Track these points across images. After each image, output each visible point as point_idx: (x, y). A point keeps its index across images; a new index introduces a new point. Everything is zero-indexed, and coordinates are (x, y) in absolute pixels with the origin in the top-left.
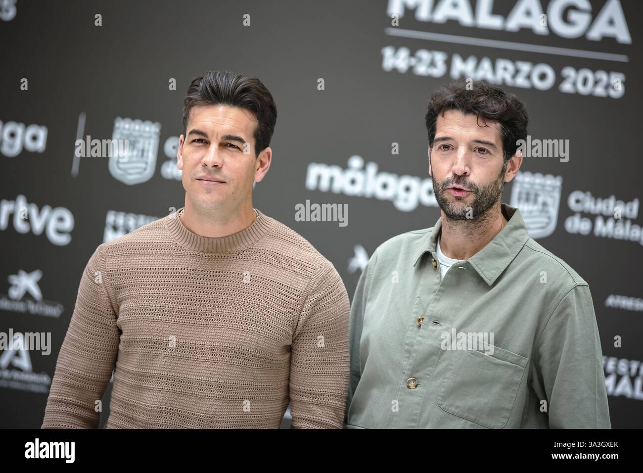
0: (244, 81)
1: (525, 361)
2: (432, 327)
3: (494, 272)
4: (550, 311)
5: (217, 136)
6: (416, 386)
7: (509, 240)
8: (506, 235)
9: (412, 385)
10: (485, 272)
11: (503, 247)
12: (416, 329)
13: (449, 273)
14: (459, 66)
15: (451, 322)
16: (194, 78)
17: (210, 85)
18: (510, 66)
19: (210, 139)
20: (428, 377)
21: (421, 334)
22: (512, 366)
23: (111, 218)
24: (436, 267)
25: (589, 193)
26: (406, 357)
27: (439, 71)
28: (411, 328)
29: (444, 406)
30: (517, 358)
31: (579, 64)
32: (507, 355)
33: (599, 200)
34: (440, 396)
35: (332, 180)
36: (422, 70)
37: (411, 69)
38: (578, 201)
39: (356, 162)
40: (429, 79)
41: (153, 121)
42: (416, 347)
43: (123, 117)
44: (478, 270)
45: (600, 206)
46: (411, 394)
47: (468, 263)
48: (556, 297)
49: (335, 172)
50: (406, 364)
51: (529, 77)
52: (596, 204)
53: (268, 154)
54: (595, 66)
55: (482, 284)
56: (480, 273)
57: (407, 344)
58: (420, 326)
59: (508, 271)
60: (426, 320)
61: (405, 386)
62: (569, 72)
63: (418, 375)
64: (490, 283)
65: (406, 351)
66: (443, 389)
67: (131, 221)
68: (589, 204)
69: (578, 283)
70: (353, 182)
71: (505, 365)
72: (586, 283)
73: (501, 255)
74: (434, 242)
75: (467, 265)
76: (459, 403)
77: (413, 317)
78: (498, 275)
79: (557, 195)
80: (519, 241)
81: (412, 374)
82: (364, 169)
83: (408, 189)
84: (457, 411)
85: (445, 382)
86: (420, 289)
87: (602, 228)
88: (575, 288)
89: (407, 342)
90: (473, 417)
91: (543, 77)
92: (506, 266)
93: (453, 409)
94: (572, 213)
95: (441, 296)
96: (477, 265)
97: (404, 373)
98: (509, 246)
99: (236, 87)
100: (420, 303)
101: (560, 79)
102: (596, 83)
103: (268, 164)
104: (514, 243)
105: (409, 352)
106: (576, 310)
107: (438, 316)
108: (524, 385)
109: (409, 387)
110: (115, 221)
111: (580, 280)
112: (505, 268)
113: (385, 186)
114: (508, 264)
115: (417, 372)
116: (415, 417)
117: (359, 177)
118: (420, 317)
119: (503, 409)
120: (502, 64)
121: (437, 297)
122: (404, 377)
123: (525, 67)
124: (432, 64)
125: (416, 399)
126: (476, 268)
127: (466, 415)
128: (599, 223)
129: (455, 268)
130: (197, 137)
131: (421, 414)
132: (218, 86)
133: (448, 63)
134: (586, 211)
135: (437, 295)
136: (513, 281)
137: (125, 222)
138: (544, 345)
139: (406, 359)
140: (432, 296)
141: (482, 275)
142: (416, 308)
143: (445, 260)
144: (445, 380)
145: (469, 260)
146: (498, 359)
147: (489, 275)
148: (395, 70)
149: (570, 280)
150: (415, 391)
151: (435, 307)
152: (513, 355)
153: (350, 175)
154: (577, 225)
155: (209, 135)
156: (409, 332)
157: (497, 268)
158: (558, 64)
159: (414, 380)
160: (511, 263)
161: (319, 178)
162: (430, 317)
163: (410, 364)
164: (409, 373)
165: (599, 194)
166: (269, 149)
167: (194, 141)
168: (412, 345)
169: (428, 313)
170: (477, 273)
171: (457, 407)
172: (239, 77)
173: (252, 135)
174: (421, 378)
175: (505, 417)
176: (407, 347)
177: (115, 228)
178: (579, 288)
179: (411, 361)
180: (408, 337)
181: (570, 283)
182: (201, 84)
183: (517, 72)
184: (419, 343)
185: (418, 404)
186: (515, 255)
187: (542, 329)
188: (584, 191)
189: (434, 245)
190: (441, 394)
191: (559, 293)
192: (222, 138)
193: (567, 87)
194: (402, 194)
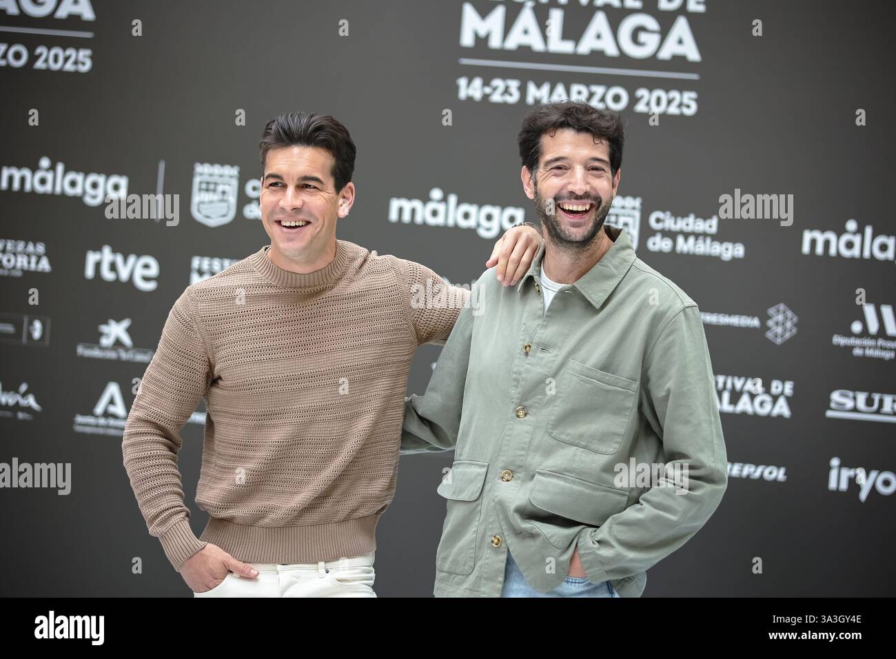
0: (317, 120)
1: (636, 386)
2: (540, 354)
3: (602, 294)
4: (658, 334)
5: (293, 178)
6: (526, 415)
7: (616, 261)
8: (613, 256)
9: (521, 413)
10: (592, 296)
11: (609, 268)
12: (523, 356)
13: (556, 298)
14: (533, 92)
15: (560, 348)
16: (268, 122)
17: (282, 128)
18: (583, 89)
19: (286, 181)
20: (537, 405)
21: (529, 362)
22: (620, 391)
23: (196, 262)
24: (539, 291)
25: (668, 213)
26: (514, 386)
27: (514, 98)
28: (518, 356)
29: (555, 434)
30: (626, 383)
31: (651, 85)
32: (617, 381)
33: (679, 218)
34: (551, 425)
35: (413, 211)
36: (496, 98)
37: (486, 97)
38: (658, 220)
39: (436, 194)
40: (505, 105)
41: (232, 165)
42: (524, 375)
43: (202, 162)
44: (585, 294)
45: (681, 224)
46: (521, 423)
47: (574, 286)
48: (664, 319)
49: (417, 204)
50: (515, 393)
51: (603, 100)
52: (675, 223)
53: (350, 188)
54: (667, 85)
56: (587, 296)
57: (515, 373)
58: (527, 354)
60: (533, 347)
61: (514, 415)
62: (642, 92)
63: (527, 403)
64: (598, 306)
65: (514, 379)
66: (553, 418)
67: (216, 264)
68: (670, 223)
69: (686, 305)
70: (435, 213)
71: (616, 391)
72: (695, 304)
73: (609, 277)
74: (538, 266)
75: (574, 289)
76: (571, 431)
77: (520, 345)
78: (606, 297)
79: (637, 214)
80: (625, 261)
81: (521, 402)
82: (445, 200)
83: (489, 217)
84: (568, 438)
85: (555, 410)
86: (525, 315)
87: (683, 246)
88: (684, 310)
89: (515, 370)
90: (584, 443)
91: (617, 99)
92: (614, 288)
93: (563, 437)
94: (653, 233)
95: (548, 322)
96: (583, 289)
97: (513, 402)
98: (616, 267)
99: (308, 126)
100: (526, 330)
101: (634, 100)
102: (670, 102)
103: (352, 199)
104: (621, 263)
105: (517, 380)
106: (685, 333)
107: (546, 343)
108: (635, 410)
109: (518, 416)
110: (200, 265)
111: (689, 301)
112: (612, 290)
113: (466, 216)
114: (615, 285)
115: (526, 400)
116: (524, 446)
117: (441, 208)
118: (526, 344)
119: (615, 434)
120: (575, 88)
121: (545, 323)
122: (513, 406)
123: (599, 90)
124: (507, 91)
125: (527, 428)
126: (582, 292)
127: (577, 441)
128: (680, 240)
129: (562, 292)
130: (272, 181)
131: (530, 442)
132: (289, 128)
133: (523, 90)
134: (667, 229)
135: (544, 321)
136: (622, 303)
137: (210, 265)
138: (652, 368)
139: (515, 388)
140: (539, 322)
141: (589, 299)
142: (522, 335)
143: (551, 285)
144: (555, 408)
145: (575, 284)
146: (609, 385)
147: (597, 298)
148: (470, 99)
149: (679, 302)
150: (524, 420)
151: (542, 334)
152: (624, 380)
153: (431, 206)
154: (659, 244)
155: (285, 177)
156: (516, 360)
157: (605, 290)
158: (631, 85)
159: (523, 409)
160: (619, 283)
161: (401, 210)
162: (538, 345)
163: (519, 393)
164: (518, 401)
165: (679, 213)
166: (351, 184)
167: (271, 185)
168: (520, 373)
169: (536, 340)
170: (584, 296)
171: (568, 435)
172: (312, 116)
173: (329, 174)
174: (531, 407)
175: (617, 442)
176: (514, 376)
177: (201, 273)
178: (687, 310)
179: (519, 390)
180: (516, 365)
181: (679, 306)
182: (274, 127)
183: (591, 95)
184: (528, 371)
185: (527, 432)
186: (622, 276)
187: (649, 351)
188: (664, 211)
189: (538, 268)
190: (551, 422)
191: (667, 315)
192: (298, 179)
193: (641, 107)
194: (484, 223)
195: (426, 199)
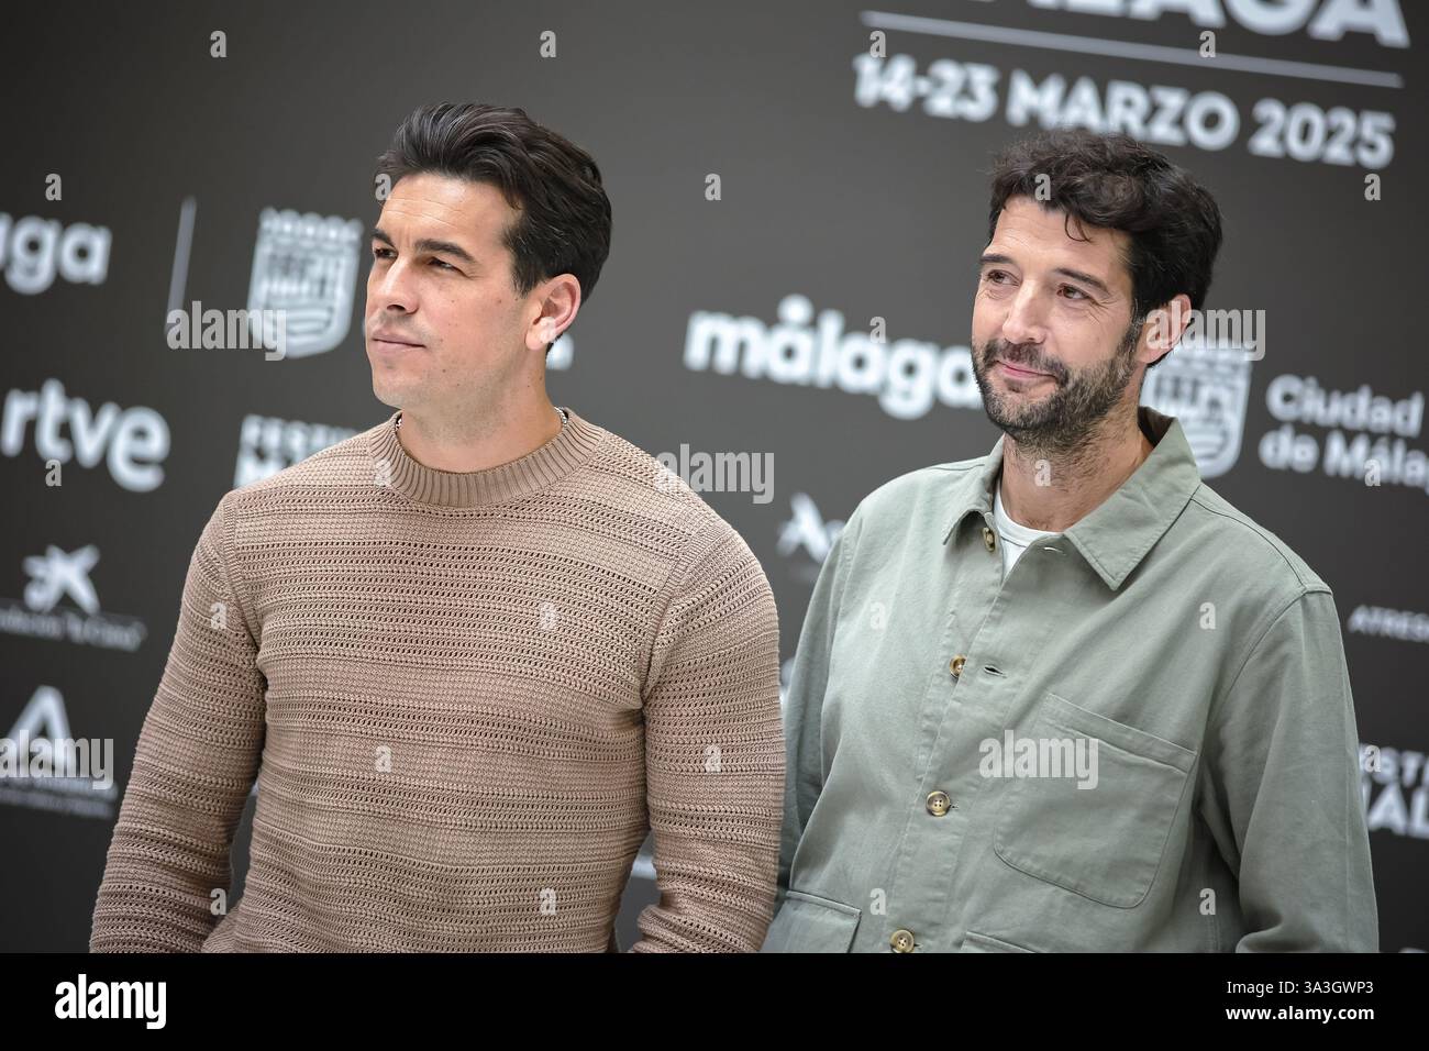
1: (1190, 758)
2: (984, 680)
3: (1123, 559)
4: (1246, 649)
5: (408, 241)
6: (947, 810)
7: (1157, 489)
8: (1151, 478)
9: (938, 806)
10: (1103, 560)
11: (1144, 504)
12: (947, 683)
13: (1023, 560)
14: (1026, 97)
15: (1028, 668)
18: (1139, 97)
19: (396, 248)
20: (973, 789)
21: (958, 695)
22: (1160, 770)
23: (251, 431)
24: (992, 545)
25: (1312, 381)
26: (925, 745)
27: (980, 107)
28: (937, 681)
29: (1009, 854)
30: (1169, 752)
31: (1291, 93)
32: (1150, 744)
33: (1336, 395)
34: (1001, 833)
35: (742, 348)
36: (942, 104)
37: (919, 102)
38: (1287, 398)
39: (796, 310)
40: (959, 124)
41: (347, 217)
42: (947, 724)
43: (280, 208)
44: (1087, 556)
45: (1339, 409)
46: (936, 827)
47: (1065, 538)
48: (1261, 616)
49: (750, 330)
50: (925, 760)
51: (1180, 122)
52: (1327, 405)
53: (568, 288)
54: (1327, 97)
55: (1096, 586)
56: (1092, 561)
57: (927, 717)
58: (956, 677)
59: (1154, 558)
60: (969, 664)
61: (922, 809)
62: (1270, 110)
63: (951, 785)
64: (1114, 584)
65: (925, 731)
66: (1007, 819)
67: (297, 438)
68: (1313, 404)
69: (1309, 587)
70: (789, 353)
71: (1145, 766)
72: (1326, 587)
73: (1139, 522)
74: (988, 491)
75: (1064, 542)
77: (941, 658)
78: (1132, 565)
79: (1242, 384)
80: (1179, 491)
81: (937, 782)
82: (813, 324)
83: (910, 370)
84: (1036, 867)
85: (1012, 803)
86: (956, 595)
87: (1342, 458)
88: (1303, 598)
89: (928, 711)
90: (1072, 881)
91: (1211, 121)
92: (1149, 546)
93: (1027, 862)
94: (1275, 424)
95: (1004, 611)
96: (1085, 544)
97: (920, 780)
98: (1157, 503)
100: (957, 626)
101: (1250, 126)
102: (1330, 134)
103: (569, 310)
104: (1168, 494)
105: (931, 733)
106: (1303, 648)
107: (997, 656)
108: (1185, 811)
109: (931, 812)
110: (260, 438)
111: (1314, 581)
112: (1146, 550)
113: (860, 363)
114: (1154, 542)
115: (950, 777)
116: (944, 879)
117: (803, 342)
118: (956, 657)
119: (1138, 863)
120: (1120, 92)
121: (996, 614)
122: (919, 790)
123: (1172, 100)
124: (966, 92)
125: (947, 839)
126: (1083, 551)
127: (1057, 875)
128: (1336, 445)
129: (1037, 548)
131: (956, 871)
133: (1002, 90)
134: (1307, 420)
135: (995, 608)
136: (1165, 580)
137: (283, 440)
138: (1231, 723)
139: (926, 750)
140: (986, 611)
141: (1096, 567)
142: (947, 636)
143: (1011, 530)
144: (1013, 798)
145: (1068, 533)
146: (1131, 752)
147: (1112, 567)
148: (883, 105)
149: (1292, 579)
150: (945, 822)
151: (990, 636)
152: (1163, 744)
153: (782, 337)
154: (1285, 451)
155: (394, 239)
156: (933, 690)
157: (1131, 550)
158: (1245, 92)
159: (943, 797)
160: (1160, 540)
161: (714, 344)
162: (980, 658)
163: (934, 762)
164: (931, 779)
165: (1336, 383)
166: (567, 278)
167: (378, 254)
168: (939, 720)
169: (976, 649)
170: (1084, 560)
171: (1037, 858)
173: (499, 242)
174: (959, 793)
175: (1143, 882)
176: (926, 723)
177: (261, 454)
178: (1311, 598)
179: (936, 754)
180: (930, 701)
181: (1292, 588)
183: (1155, 109)
184: (955, 715)
185: (950, 849)
186: (1169, 522)
187: (1226, 686)
188: (1302, 376)
189: (988, 496)
190: (1001, 828)
191: (1266, 610)
192: (416, 245)
193: (1265, 144)
194: (898, 380)
195: (771, 320)
